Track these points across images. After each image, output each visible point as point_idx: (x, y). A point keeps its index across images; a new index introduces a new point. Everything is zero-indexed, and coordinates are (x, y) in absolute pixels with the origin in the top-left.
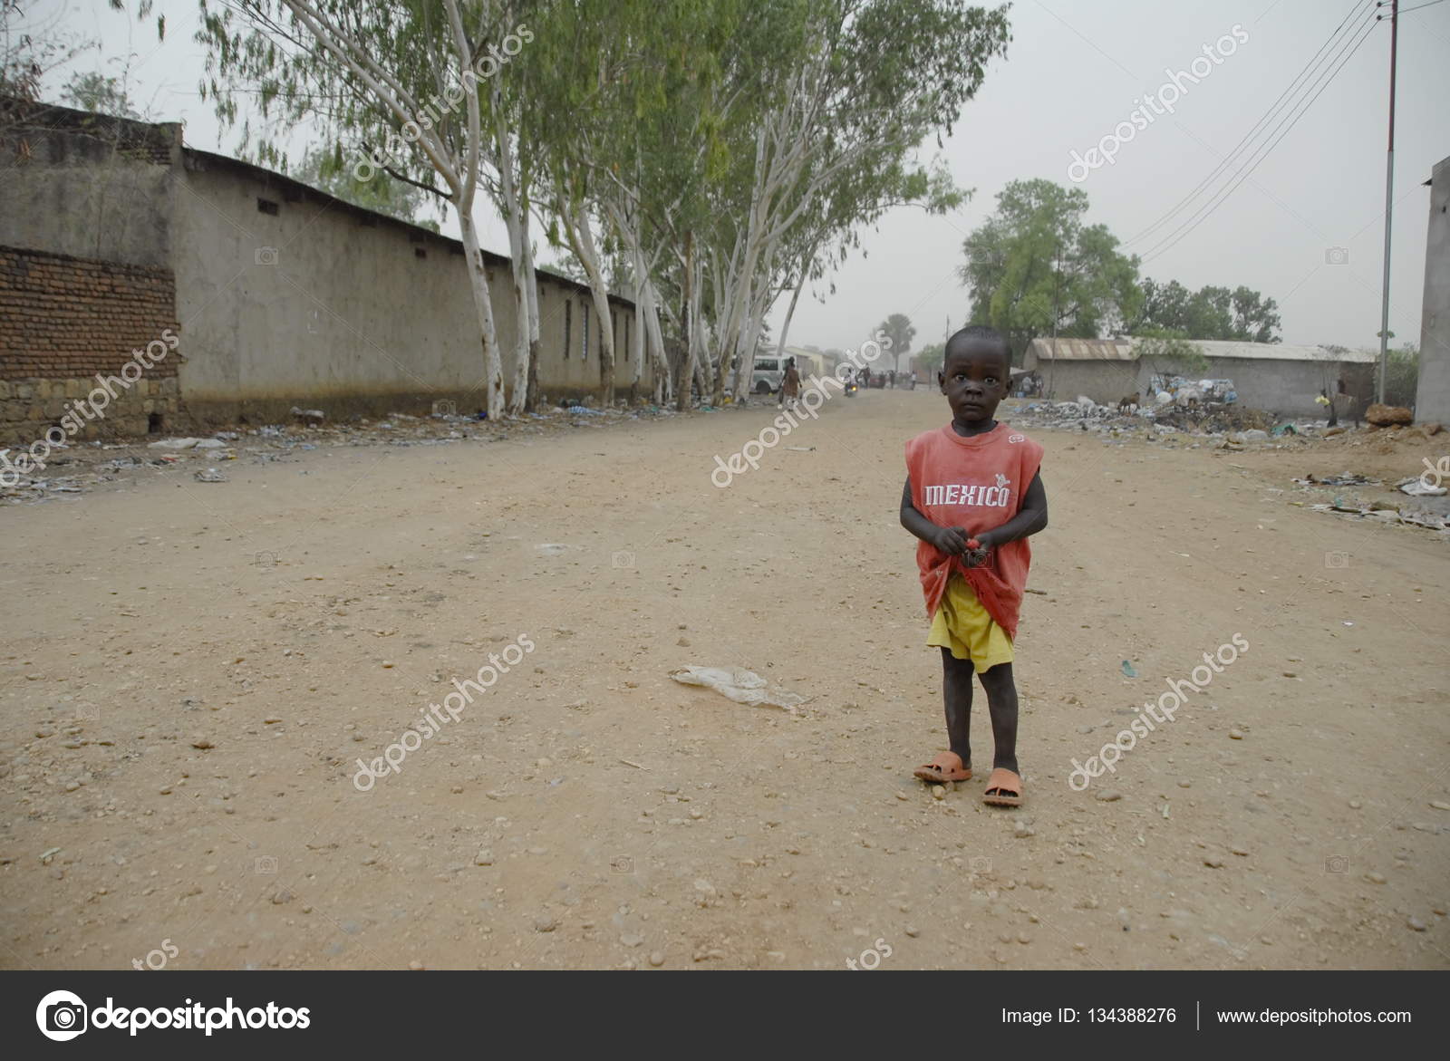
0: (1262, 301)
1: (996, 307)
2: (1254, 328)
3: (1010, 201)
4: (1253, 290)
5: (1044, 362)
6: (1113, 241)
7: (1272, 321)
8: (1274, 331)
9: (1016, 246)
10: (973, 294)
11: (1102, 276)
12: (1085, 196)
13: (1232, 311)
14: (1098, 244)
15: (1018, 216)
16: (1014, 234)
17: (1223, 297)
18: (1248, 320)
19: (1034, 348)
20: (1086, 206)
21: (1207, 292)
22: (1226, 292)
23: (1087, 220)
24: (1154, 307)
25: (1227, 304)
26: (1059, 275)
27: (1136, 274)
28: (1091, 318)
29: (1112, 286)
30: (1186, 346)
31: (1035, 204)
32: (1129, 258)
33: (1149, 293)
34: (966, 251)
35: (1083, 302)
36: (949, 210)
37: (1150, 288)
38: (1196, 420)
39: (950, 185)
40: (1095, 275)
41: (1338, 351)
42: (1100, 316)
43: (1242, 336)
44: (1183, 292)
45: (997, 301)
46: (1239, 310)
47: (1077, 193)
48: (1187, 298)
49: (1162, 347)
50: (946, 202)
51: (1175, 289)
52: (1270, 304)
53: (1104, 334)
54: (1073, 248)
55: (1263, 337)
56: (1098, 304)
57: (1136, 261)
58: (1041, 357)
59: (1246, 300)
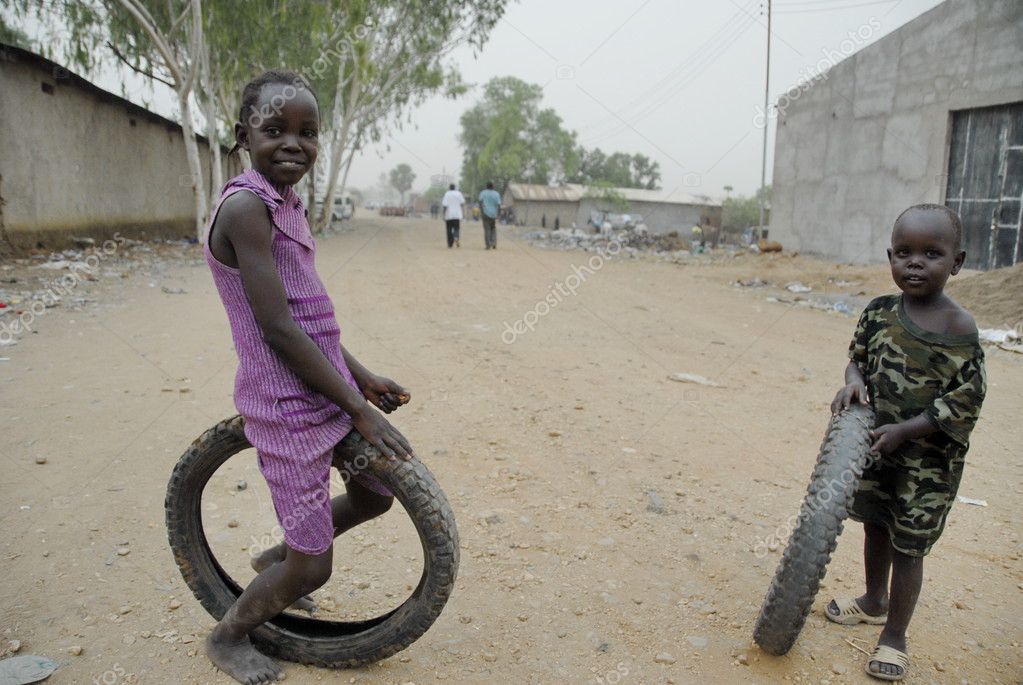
0: (650, 163)
1: (482, 163)
2: (645, 180)
3: (493, 90)
4: (645, 155)
5: (518, 201)
6: (558, 120)
7: (655, 176)
8: (657, 183)
9: (496, 121)
10: (466, 153)
11: (551, 143)
12: (540, 89)
13: (632, 169)
14: (549, 122)
15: (497, 100)
16: (496, 113)
17: (626, 159)
18: (642, 174)
19: (511, 191)
20: (541, 97)
21: (617, 156)
22: (628, 156)
23: (542, 106)
24: (584, 165)
25: (628, 163)
26: (523, 142)
27: (574, 144)
28: (545, 171)
29: (558, 150)
30: (616, 193)
31: (508, 93)
32: (570, 132)
33: (582, 155)
34: (462, 124)
35: (540, 160)
36: (458, 96)
37: (582, 152)
38: (647, 244)
39: (459, 80)
40: (548, 143)
41: (706, 199)
42: (550, 169)
43: (638, 186)
44: (603, 156)
45: (483, 158)
46: (637, 168)
47: (535, 87)
48: (606, 160)
49: (601, 193)
50: (457, 91)
51: (598, 154)
52: (656, 165)
53: (553, 183)
54: (532, 123)
55: (650, 187)
56: (550, 162)
57: (574, 135)
58: (517, 197)
59: (641, 162)
